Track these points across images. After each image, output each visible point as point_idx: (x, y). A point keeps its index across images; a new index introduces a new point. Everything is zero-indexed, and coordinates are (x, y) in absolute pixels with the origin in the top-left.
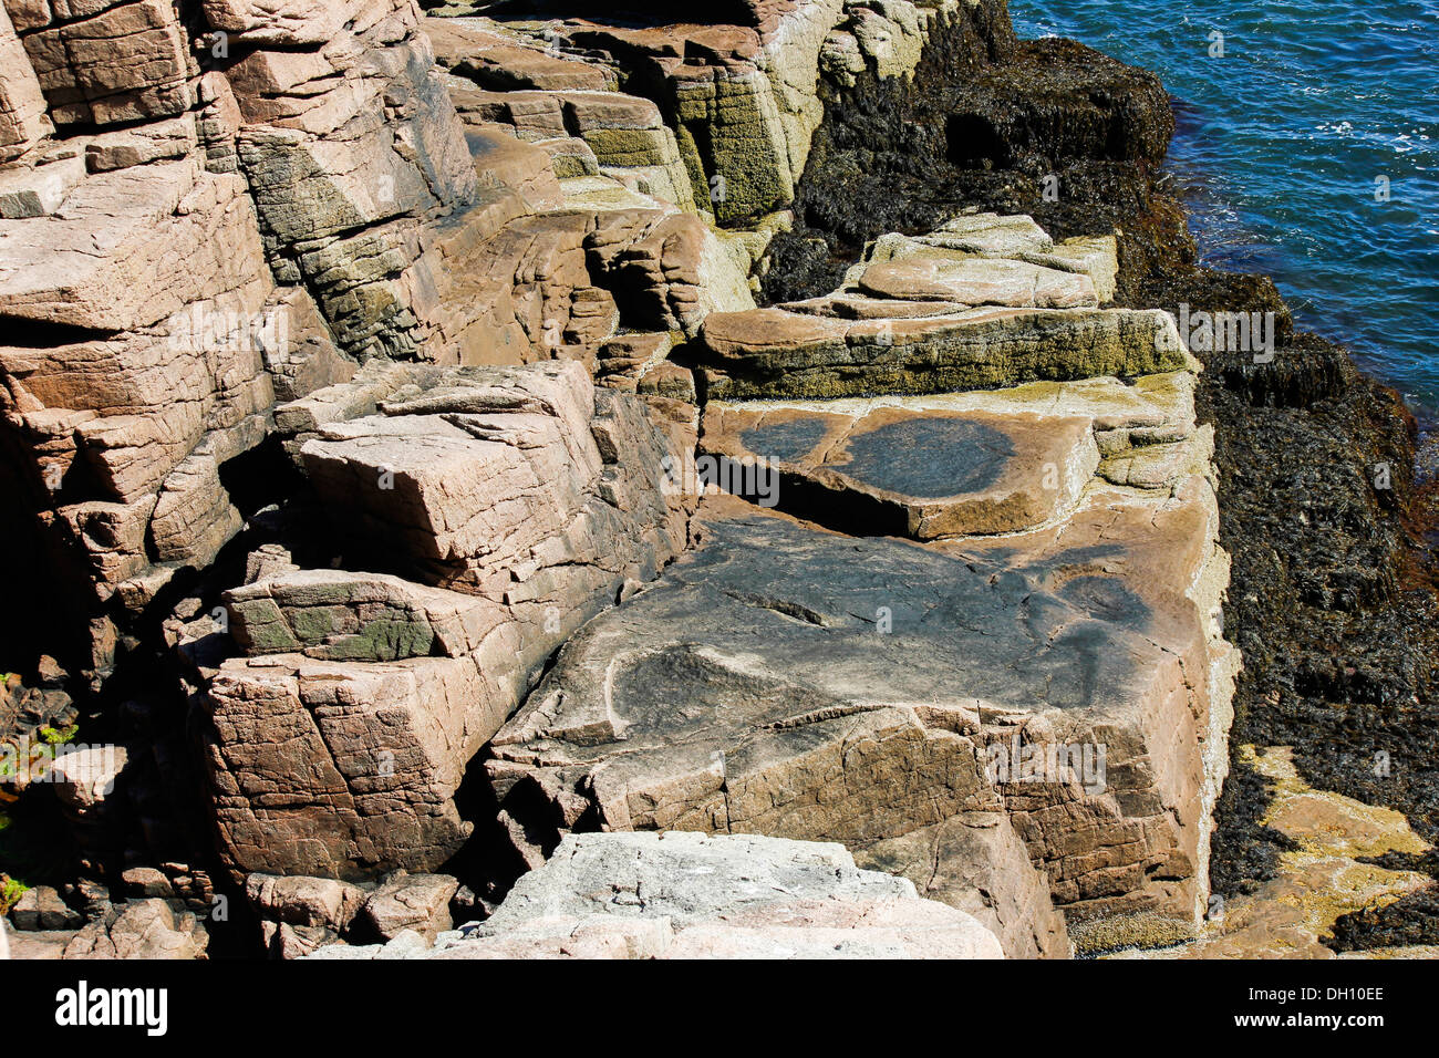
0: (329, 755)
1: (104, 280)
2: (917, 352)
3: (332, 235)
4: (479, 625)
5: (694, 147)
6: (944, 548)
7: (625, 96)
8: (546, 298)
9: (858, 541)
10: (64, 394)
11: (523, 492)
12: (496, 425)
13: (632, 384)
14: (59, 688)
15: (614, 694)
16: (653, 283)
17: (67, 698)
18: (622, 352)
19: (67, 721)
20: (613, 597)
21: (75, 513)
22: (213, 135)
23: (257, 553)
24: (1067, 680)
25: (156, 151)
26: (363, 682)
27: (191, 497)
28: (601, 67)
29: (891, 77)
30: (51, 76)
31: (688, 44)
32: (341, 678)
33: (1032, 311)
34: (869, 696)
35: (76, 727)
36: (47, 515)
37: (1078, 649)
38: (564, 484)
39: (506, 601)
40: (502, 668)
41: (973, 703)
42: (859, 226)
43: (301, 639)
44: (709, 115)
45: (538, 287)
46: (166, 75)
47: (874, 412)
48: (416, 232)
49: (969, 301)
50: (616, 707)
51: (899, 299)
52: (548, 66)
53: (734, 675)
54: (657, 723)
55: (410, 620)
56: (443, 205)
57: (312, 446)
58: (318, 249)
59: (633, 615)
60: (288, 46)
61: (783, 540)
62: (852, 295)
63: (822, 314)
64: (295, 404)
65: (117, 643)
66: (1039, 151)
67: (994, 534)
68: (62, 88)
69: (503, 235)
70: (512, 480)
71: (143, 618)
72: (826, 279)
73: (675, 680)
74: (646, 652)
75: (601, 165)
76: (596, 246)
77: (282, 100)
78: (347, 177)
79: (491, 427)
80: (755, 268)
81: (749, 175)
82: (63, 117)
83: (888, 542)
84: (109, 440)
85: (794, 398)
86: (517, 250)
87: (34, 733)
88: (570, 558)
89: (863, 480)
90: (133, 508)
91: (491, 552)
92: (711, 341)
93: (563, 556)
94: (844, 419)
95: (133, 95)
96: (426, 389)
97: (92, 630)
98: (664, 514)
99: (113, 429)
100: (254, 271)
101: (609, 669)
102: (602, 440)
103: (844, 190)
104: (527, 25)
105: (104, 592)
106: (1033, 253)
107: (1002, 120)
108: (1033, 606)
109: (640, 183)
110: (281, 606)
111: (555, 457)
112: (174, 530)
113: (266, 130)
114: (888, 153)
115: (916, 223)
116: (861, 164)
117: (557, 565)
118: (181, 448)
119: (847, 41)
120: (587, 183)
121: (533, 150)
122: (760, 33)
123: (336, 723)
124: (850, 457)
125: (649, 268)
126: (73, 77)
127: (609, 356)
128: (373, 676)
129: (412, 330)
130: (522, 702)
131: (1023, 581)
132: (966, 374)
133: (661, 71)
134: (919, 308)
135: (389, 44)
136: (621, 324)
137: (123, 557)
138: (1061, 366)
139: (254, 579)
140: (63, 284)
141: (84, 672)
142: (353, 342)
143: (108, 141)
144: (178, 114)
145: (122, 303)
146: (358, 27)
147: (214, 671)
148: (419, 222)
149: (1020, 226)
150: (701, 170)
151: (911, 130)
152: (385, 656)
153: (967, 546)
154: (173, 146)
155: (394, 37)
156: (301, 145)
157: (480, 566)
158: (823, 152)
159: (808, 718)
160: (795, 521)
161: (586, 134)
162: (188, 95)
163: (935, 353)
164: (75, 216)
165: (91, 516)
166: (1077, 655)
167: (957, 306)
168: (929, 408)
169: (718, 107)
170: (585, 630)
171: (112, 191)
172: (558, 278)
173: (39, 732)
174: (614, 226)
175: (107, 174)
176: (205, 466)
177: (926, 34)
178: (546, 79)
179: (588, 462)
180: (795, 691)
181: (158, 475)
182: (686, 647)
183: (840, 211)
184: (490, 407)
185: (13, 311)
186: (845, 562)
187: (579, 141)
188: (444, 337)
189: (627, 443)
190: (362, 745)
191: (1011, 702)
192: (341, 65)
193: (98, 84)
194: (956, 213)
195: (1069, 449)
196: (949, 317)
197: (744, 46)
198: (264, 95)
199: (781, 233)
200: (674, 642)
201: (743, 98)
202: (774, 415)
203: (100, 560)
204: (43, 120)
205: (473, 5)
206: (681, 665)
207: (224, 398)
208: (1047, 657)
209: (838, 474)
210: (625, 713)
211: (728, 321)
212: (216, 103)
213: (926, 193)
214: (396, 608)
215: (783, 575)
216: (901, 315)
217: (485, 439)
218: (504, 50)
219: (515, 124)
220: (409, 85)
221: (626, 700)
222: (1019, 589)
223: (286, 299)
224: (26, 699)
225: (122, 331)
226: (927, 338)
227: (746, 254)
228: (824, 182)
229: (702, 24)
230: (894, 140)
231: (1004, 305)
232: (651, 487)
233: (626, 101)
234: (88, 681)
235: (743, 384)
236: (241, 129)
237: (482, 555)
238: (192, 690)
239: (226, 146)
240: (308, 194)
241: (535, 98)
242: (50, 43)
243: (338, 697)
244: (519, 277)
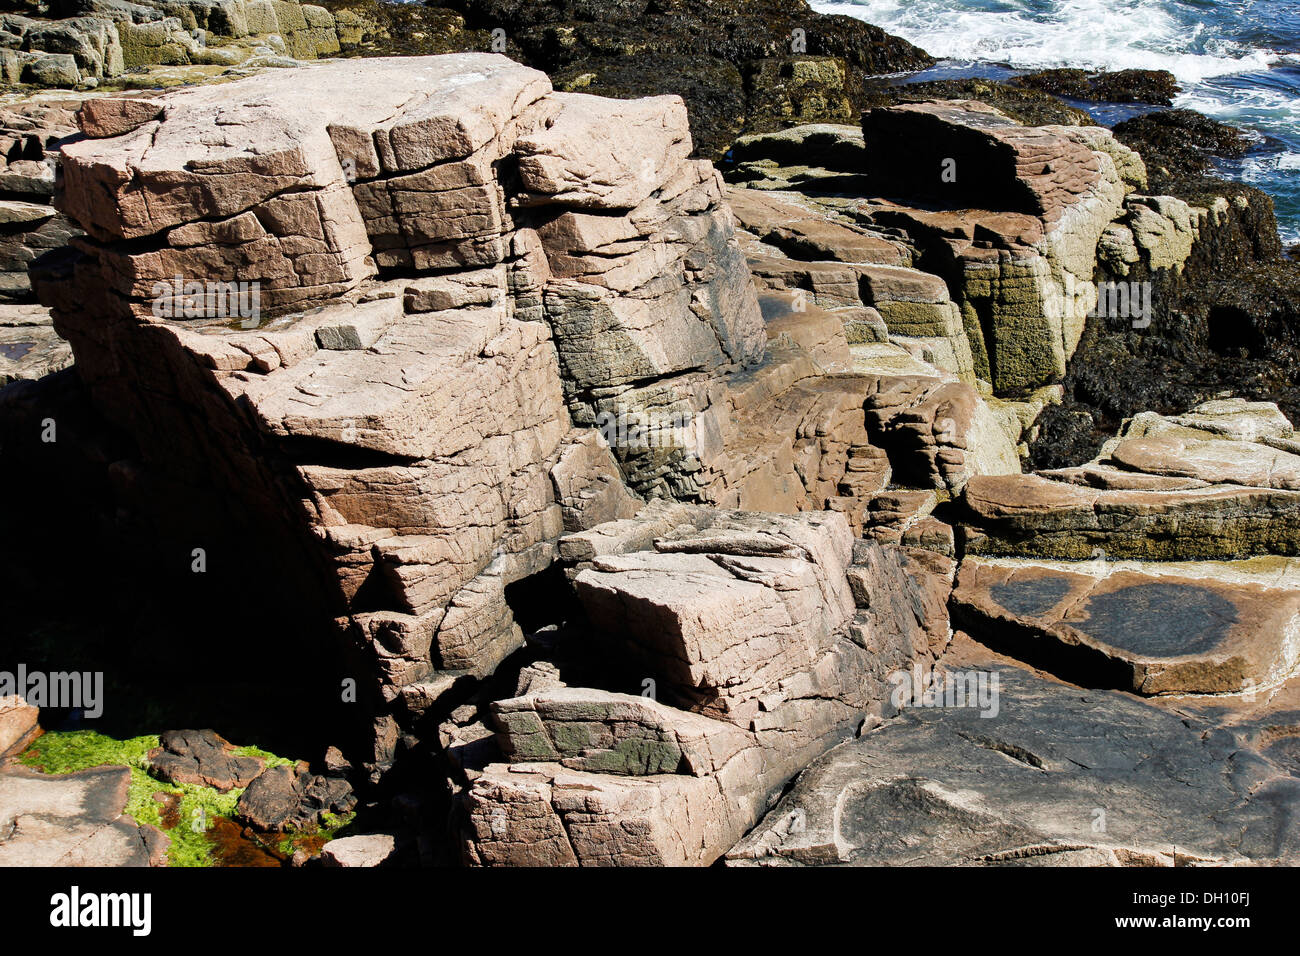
0: (575, 857)
1: (409, 411)
2: (1159, 522)
3: (627, 384)
4: (724, 749)
5: (978, 322)
6: (1164, 703)
7: (916, 272)
8: (824, 452)
9: (1086, 693)
10: (366, 512)
11: (776, 630)
12: (756, 567)
13: (897, 536)
14: (342, 777)
15: (843, 819)
16: (924, 445)
17: (349, 787)
18: (890, 506)
19: (346, 808)
20: (854, 730)
21: (368, 620)
22: (522, 286)
23: (530, 669)
24: (1260, 832)
25: (468, 298)
26: (611, 793)
27: (476, 613)
28: (898, 244)
29: (1162, 269)
30: (377, 223)
31: (978, 228)
32: (591, 788)
33: (1269, 491)
34: (1075, 836)
35: (354, 814)
36: (343, 621)
37: (1274, 804)
38: (816, 625)
39: (752, 728)
40: (743, 789)
41: (1170, 848)
42: (1123, 403)
43: (559, 750)
44: (992, 294)
45: (817, 442)
46: (482, 229)
47: (1115, 576)
48: (706, 385)
49: (1210, 478)
50: (844, 832)
51: (1147, 473)
52: (850, 240)
53: (954, 810)
54: (879, 849)
55: (661, 739)
56: (733, 363)
57: (586, 576)
58: (613, 395)
59: (870, 748)
60: (596, 209)
61: (1019, 688)
62: (1105, 467)
63: (1075, 482)
64: (580, 535)
65: (398, 740)
66: (1291, 343)
67: (1212, 693)
68: (387, 234)
69: (791, 392)
70: (766, 618)
71: (423, 719)
72: (1087, 449)
73: (900, 810)
74: (877, 782)
75: (890, 333)
76: (875, 407)
77: (588, 259)
78: (644, 332)
79: (751, 569)
80: (1025, 435)
81: (1026, 350)
82: (386, 261)
83: (1115, 695)
84: (403, 556)
85: (1044, 557)
86: (802, 407)
87: (314, 816)
88: (816, 692)
89: (1096, 637)
90: (422, 619)
91: (741, 683)
92: (971, 501)
93: (809, 690)
94: (1087, 579)
95: (452, 245)
96: (700, 528)
97: (376, 727)
98: (910, 657)
99: (408, 547)
100: (552, 412)
101: (840, 797)
102: (856, 586)
103: (1111, 369)
104: (835, 201)
105: (389, 693)
106: (1275, 438)
107: (1260, 314)
108: (1239, 762)
109: (925, 353)
110: (543, 719)
111: (810, 600)
112: (458, 642)
113: (571, 284)
114: (1154, 338)
115: (1175, 403)
116: (1129, 347)
117: (803, 698)
118: (471, 568)
119: (1124, 233)
120: (876, 349)
121: (828, 317)
122: (1044, 222)
123: (583, 829)
124: (1087, 615)
125: (921, 431)
126: (397, 225)
127: (878, 509)
128: (621, 788)
129: (696, 474)
130: (759, 821)
131: (1232, 738)
132: (1202, 545)
133: (951, 251)
134: (1164, 482)
135: (693, 213)
136: (893, 480)
137: (409, 663)
138: (1290, 543)
139: (524, 692)
140: (370, 413)
141: (366, 765)
142: (641, 482)
143: (425, 285)
144: (491, 264)
145: (425, 433)
146: (665, 196)
147: (478, 773)
148: (709, 376)
149: (1265, 412)
150: (982, 343)
151: (1177, 318)
152: (635, 770)
153: (1185, 703)
154: (483, 294)
155: (697, 207)
156: (603, 300)
157: (730, 695)
158: (1095, 333)
159: (1016, 853)
160: (1032, 670)
161: (878, 305)
162: (501, 248)
163: (1175, 525)
164: (389, 351)
165: (383, 624)
166: (1272, 809)
167: (1199, 482)
168: (1165, 574)
169: (1001, 287)
170: (824, 759)
171: (425, 331)
172: (837, 435)
173: (319, 816)
174: (893, 390)
175: (422, 315)
176: (492, 587)
177: (1197, 231)
178: (847, 252)
179: (841, 606)
180: (1008, 827)
181: (447, 592)
182: (914, 780)
183: (1106, 388)
184: (753, 550)
185: (323, 434)
186: (1071, 711)
187: (872, 310)
188: (725, 482)
189: (880, 591)
190: (606, 851)
191: (1205, 850)
192: (645, 230)
193: (419, 233)
194: (1211, 396)
195: (1288, 619)
196: (1190, 492)
197: (1028, 233)
198: (571, 253)
199: (1052, 405)
200: (903, 776)
201: (1024, 280)
202: (1024, 572)
203: (387, 665)
204: (367, 262)
205: (789, 180)
206: (907, 796)
207: (515, 525)
208: (1244, 810)
209: (1075, 631)
210: (849, 837)
211: (989, 484)
212: (527, 257)
213: (1186, 376)
214: (649, 727)
215: (1013, 720)
216: (1147, 487)
217: (745, 579)
218: (812, 223)
219: (815, 292)
220: (709, 251)
221: (853, 825)
222: (1227, 746)
223: (580, 439)
224: (311, 784)
225: (423, 458)
226: (1168, 510)
227: (1018, 423)
228: (1094, 361)
229: (992, 211)
230: (1161, 326)
231: (1241, 484)
232: (899, 631)
233: (917, 277)
234: (368, 773)
235: (998, 542)
236: (549, 283)
237: (733, 685)
238: (456, 789)
239: (533, 297)
240: (607, 345)
241: (832, 269)
242: (377, 192)
243: (587, 806)
244: (801, 431)
